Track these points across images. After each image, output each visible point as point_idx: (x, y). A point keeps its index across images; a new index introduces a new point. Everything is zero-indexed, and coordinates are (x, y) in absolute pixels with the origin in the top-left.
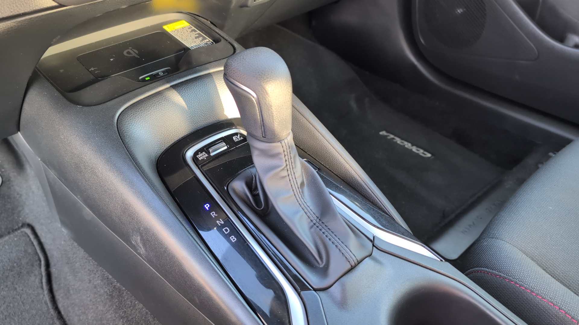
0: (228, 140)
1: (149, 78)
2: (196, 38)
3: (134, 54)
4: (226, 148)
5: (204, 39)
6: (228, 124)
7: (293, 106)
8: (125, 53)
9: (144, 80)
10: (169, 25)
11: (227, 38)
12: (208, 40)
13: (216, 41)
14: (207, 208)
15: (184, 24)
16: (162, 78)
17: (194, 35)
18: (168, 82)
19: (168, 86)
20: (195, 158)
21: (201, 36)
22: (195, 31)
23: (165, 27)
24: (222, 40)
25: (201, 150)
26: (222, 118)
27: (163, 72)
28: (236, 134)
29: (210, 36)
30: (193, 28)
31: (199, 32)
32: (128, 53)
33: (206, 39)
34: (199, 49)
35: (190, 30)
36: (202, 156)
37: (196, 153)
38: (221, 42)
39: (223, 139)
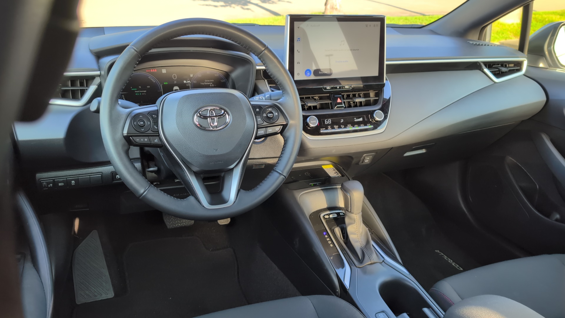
0: (338, 214)
1: (313, 185)
2: (335, 173)
3: (309, 175)
4: (336, 216)
5: (338, 174)
6: (340, 209)
7: (363, 201)
8: (305, 174)
9: (311, 185)
10: (324, 166)
11: (347, 175)
12: (340, 175)
13: (343, 176)
14: (324, 234)
15: (331, 167)
16: (318, 186)
17: (334, 172)
18: (320, 187)
19: (320, 189)
20: (324, 217)
21: (337, 173)
22: (335, 170)
23: (323, 167)
24: (345, 176)
25: (327, 215)
26: (338, 206)
27: (319, 184)
28: (342, 213)
29: (341, 173)
30: (335, 169)
31: (336, 171)
32: (306, 174)
33: (339, 174)
34: (335, 178)
35: (333, 169)
36: (327, 217)
37: (325, 215)
38: (344, 177)
39: (336, 213)
